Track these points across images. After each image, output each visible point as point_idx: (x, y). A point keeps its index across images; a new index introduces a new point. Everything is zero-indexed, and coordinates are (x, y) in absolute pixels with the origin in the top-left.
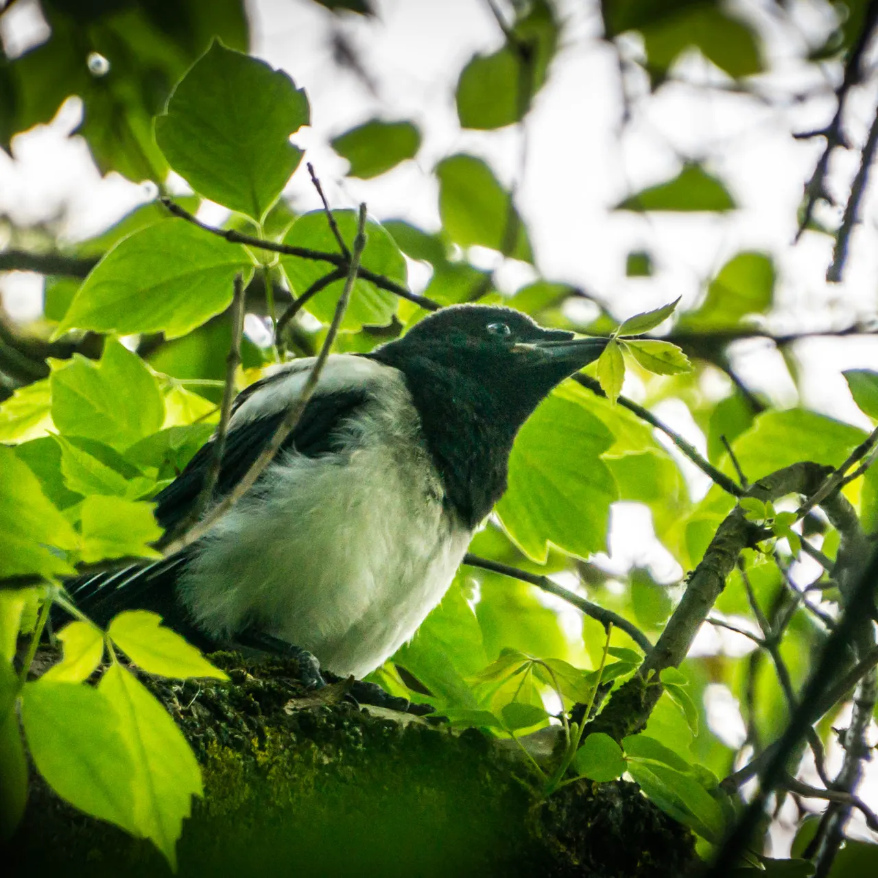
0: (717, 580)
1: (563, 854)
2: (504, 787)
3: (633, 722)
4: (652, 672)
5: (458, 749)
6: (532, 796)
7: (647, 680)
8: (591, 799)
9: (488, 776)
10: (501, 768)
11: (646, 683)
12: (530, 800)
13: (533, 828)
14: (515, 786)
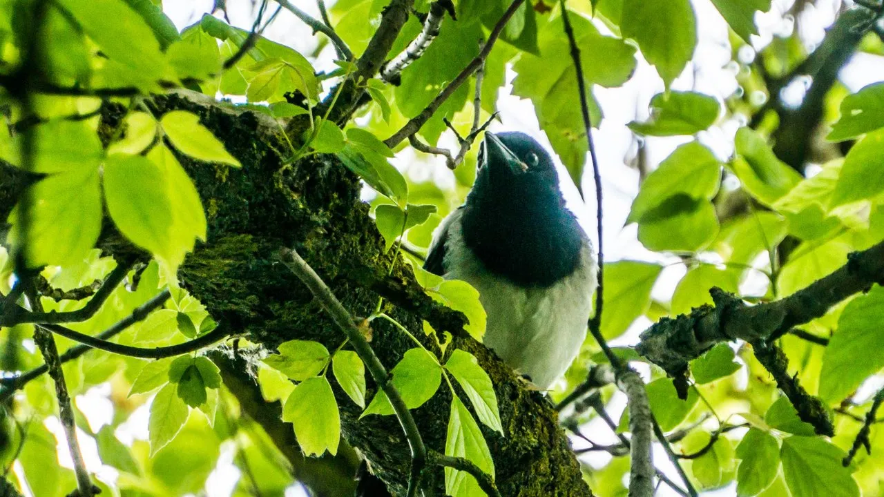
0: (404, 15)
1: (294, 201)
2: (264, 154)
3: (344, 110)
4: (361, 78)
5: (239, 127)
6: (281, 160)
7: (358, 83)
8: (312, 161)
9: (255, 145)
10: (262, 139)
11: (357, 85)
12: (280, 163)
13: (278, 182)
14: (270, 152)
